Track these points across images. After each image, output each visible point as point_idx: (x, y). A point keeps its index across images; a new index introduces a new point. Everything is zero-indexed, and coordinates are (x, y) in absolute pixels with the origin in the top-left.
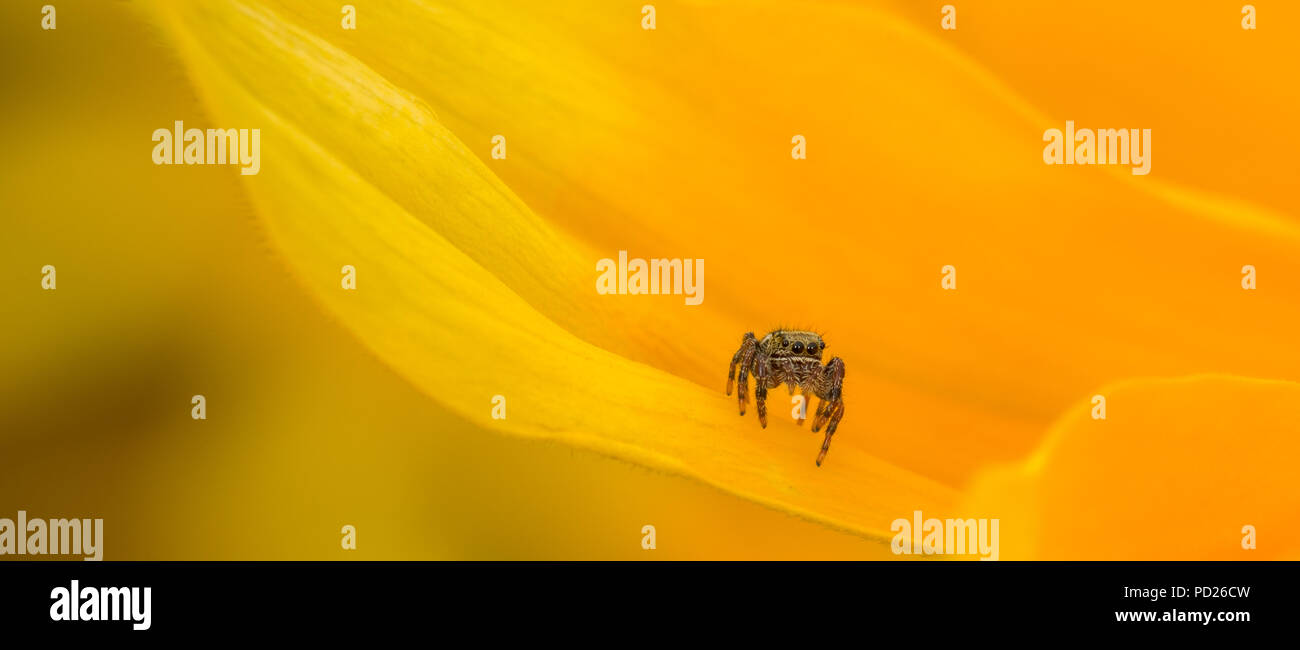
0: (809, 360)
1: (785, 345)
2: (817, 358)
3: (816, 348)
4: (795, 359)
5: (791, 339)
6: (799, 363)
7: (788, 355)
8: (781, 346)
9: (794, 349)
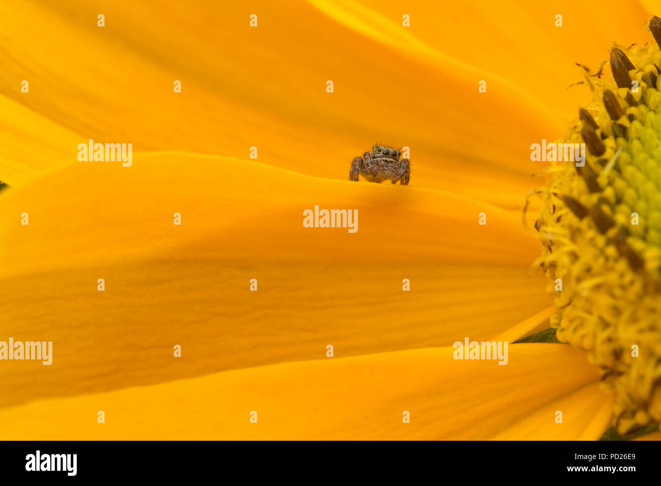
0: (391, 160)
1: (380, 151)
2: (396, 160)
3: (396, 154)
4: (384, 159)
5: (382, 148)
6: (386, 161)
7: (380, 157)
8: (377, 152)
9: (383, 153)
